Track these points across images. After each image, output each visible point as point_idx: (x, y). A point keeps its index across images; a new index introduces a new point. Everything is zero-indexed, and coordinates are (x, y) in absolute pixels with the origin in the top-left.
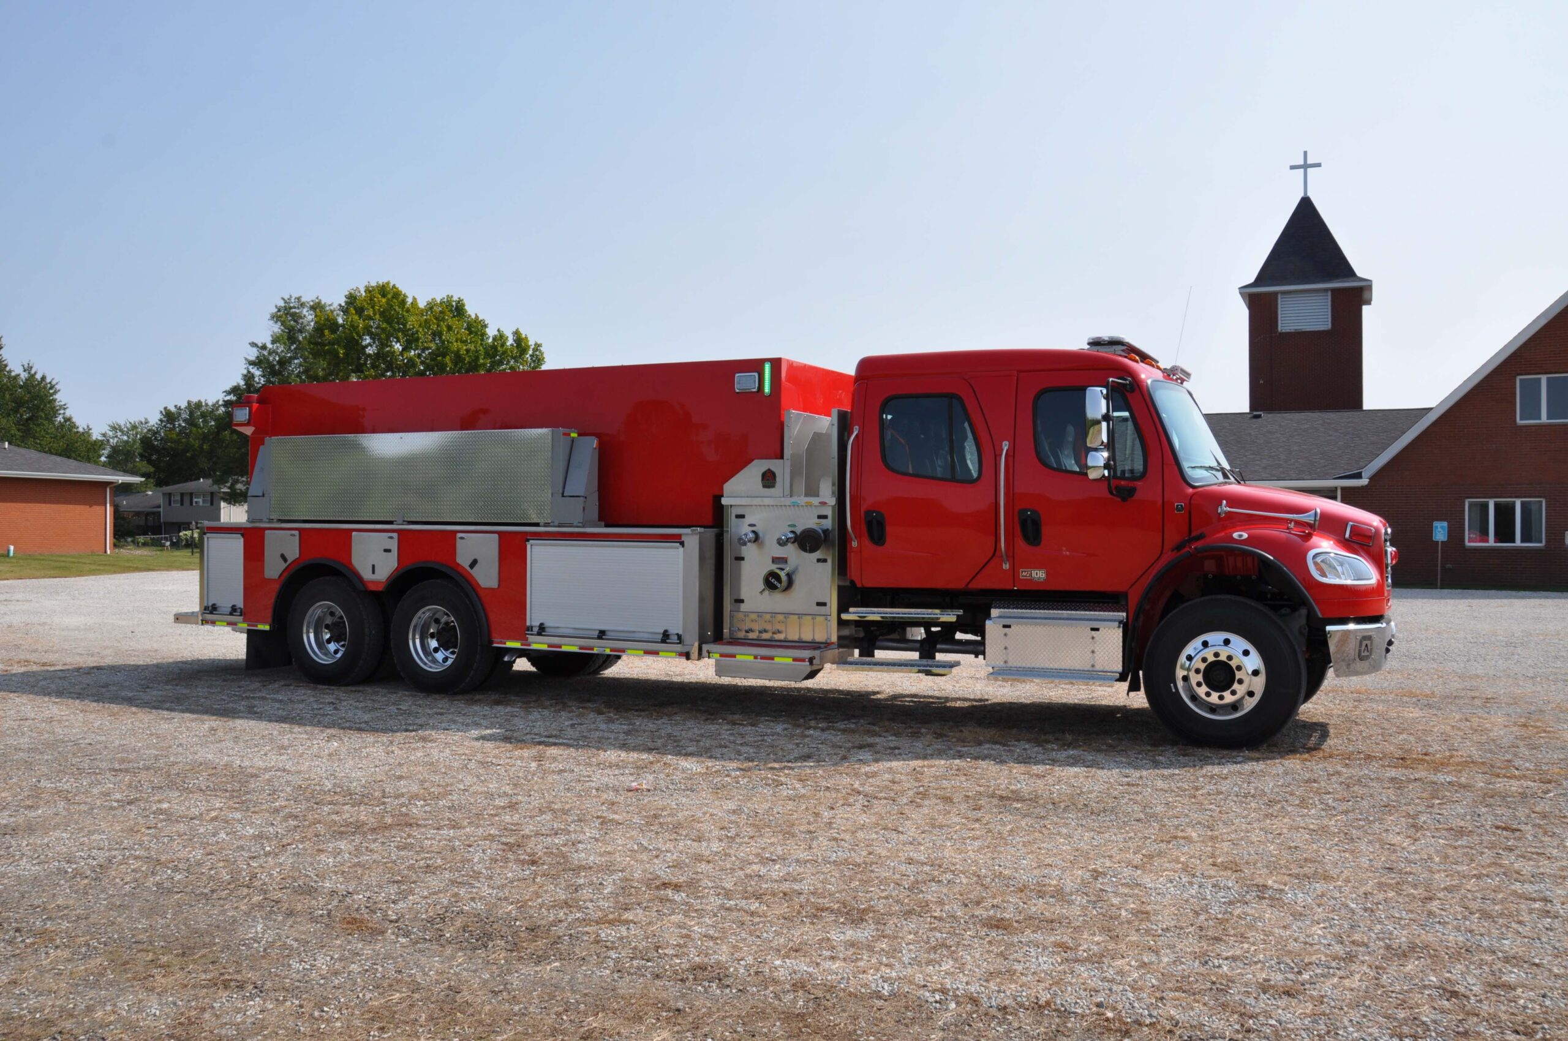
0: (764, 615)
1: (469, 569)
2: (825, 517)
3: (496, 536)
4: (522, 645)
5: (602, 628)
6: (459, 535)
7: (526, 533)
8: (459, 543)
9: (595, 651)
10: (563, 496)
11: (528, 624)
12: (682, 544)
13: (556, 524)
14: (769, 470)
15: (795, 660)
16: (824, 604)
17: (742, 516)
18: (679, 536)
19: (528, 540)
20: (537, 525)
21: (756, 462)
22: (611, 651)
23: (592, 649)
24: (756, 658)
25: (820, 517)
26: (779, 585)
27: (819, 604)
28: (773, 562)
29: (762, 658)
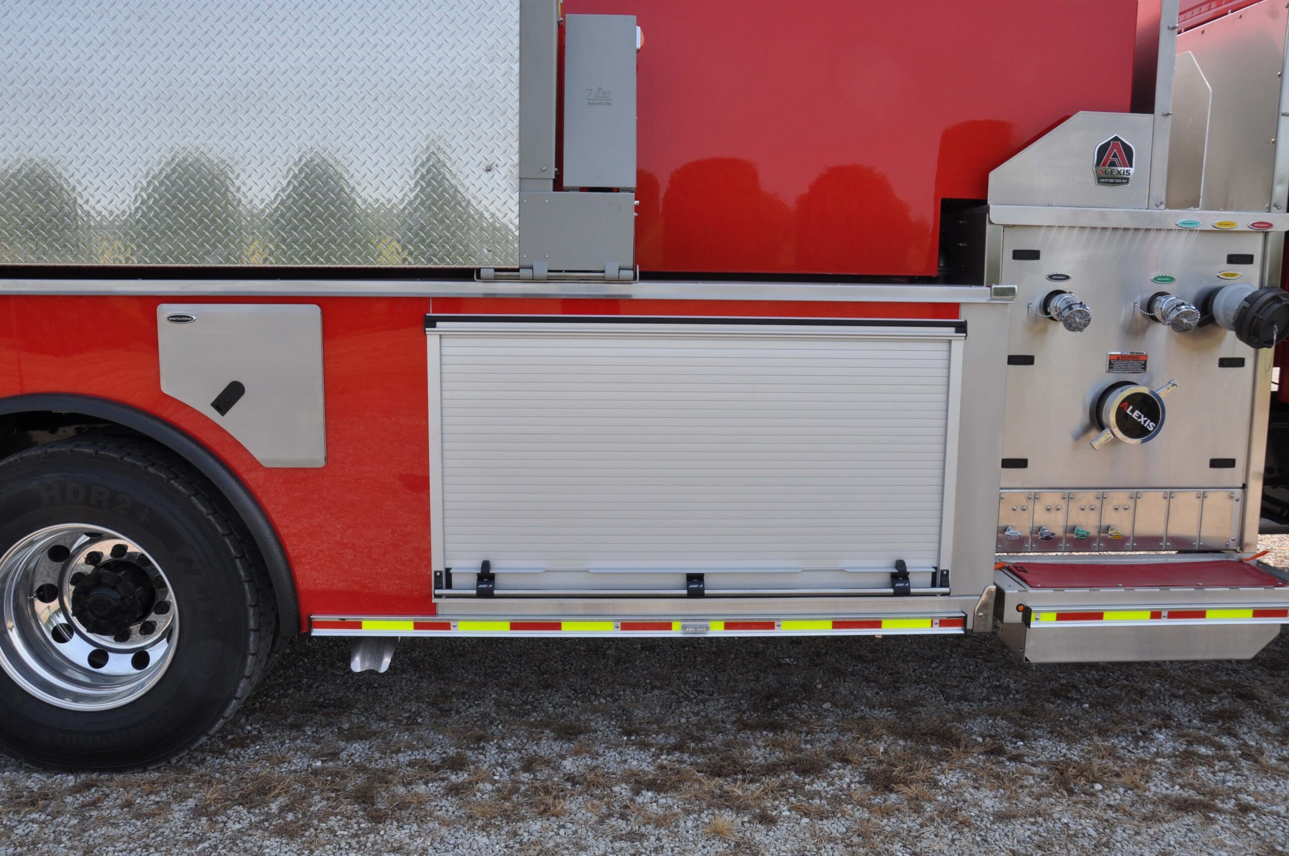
0: (1080, 494)
1: (213, 415)
2: (1247, 259)
3: (314, 311)
4: (418, 626)
5: (695, 567)
6: (165, 311)
7: (421, 302)
8: (166, 333)
9: (676, 631)
10: (558, 185)
11: (437, 565)
12: (961, 328)
13: (541, 270)
14: (1116, 139)
15: (1258, 613)
16: (1229, 463)
17: (1034, 255)
18: (952, 309)
19: (432, 323)
20: (467, 274)
21: (1081, 117)
22: (728, 626)
23: (668, 626)
24: (1156, 615)
25: (1233, 259)
26: (1150, 426)
27: (1216, 463)
28: (1111, 366)
29: (1173, 615)
